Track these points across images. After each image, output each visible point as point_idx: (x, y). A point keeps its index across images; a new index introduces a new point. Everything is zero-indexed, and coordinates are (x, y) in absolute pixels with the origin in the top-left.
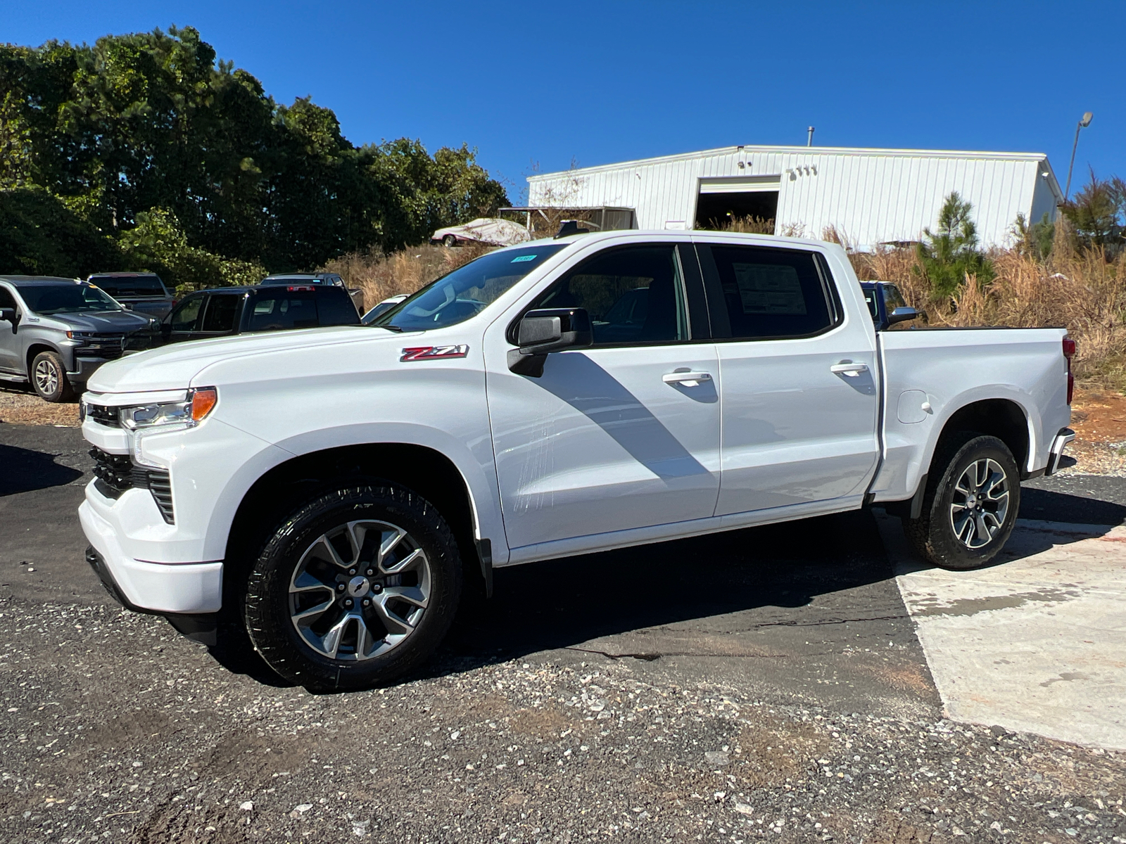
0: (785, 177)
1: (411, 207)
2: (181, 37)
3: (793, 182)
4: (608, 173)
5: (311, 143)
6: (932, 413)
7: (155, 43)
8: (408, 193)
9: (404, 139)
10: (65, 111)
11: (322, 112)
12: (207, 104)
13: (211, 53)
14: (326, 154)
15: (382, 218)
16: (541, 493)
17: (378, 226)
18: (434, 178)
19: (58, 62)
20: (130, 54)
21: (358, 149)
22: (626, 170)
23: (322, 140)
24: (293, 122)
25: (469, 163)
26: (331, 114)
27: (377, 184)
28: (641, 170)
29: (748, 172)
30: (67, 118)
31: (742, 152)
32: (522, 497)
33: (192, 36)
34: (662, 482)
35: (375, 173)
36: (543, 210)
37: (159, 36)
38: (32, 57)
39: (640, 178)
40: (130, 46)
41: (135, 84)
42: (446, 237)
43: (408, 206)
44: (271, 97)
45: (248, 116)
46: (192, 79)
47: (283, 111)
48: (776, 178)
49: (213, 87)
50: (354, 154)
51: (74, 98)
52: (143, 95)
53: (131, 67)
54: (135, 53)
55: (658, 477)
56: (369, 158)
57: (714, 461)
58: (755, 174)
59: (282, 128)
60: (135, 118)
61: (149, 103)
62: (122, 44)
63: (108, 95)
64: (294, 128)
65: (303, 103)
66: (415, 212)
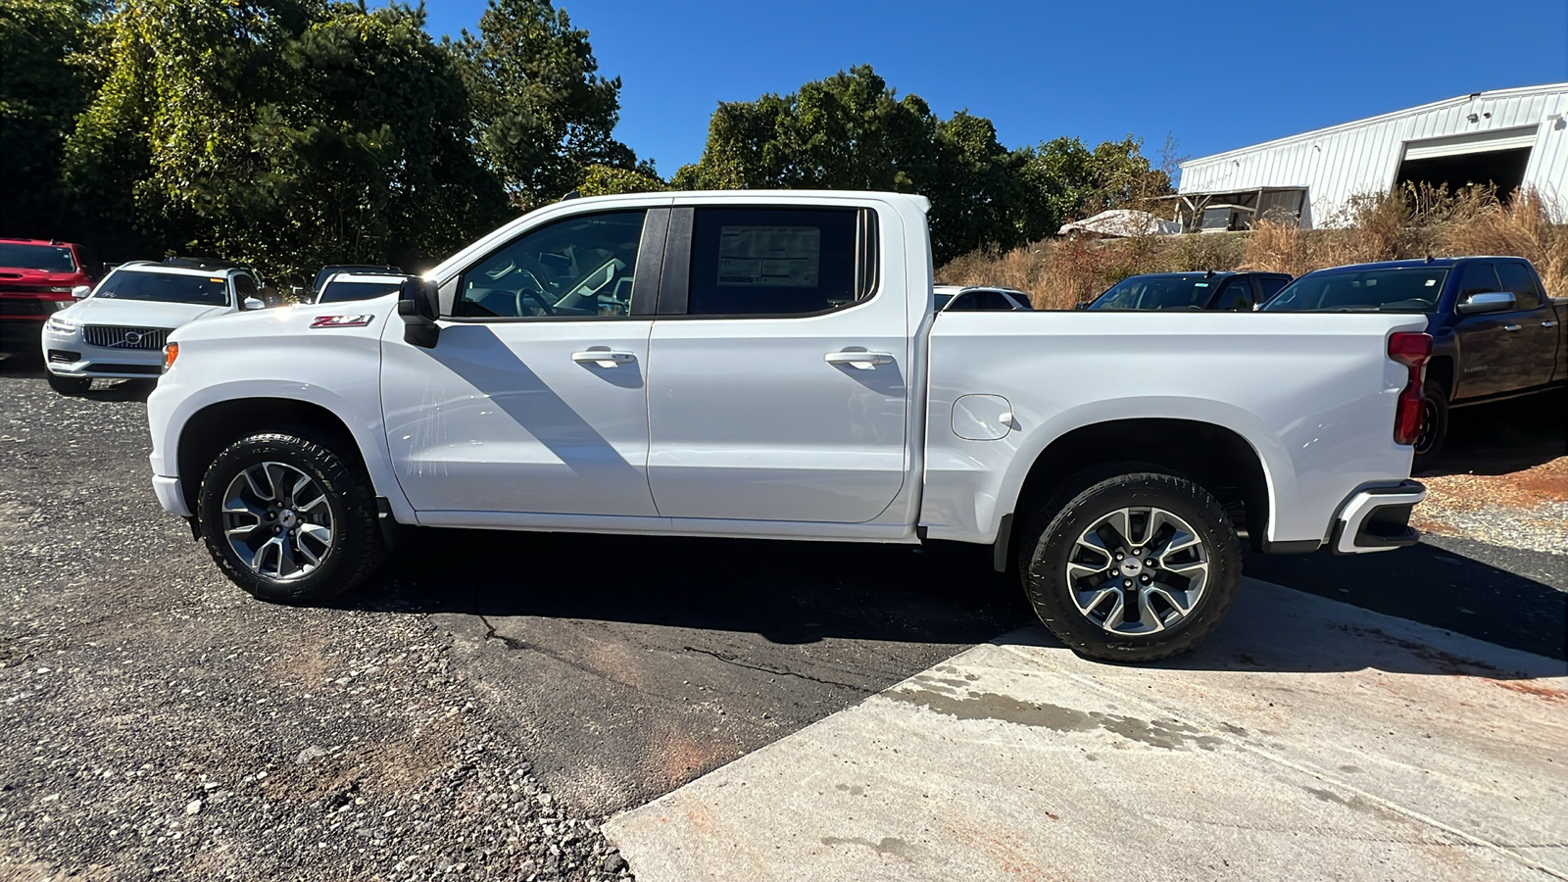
0: (1546, 126)
1: (1057, 204)
2: (858, 75)
3: (1559, 132)
4: (1279, 148)
5: (962, 151)
6: (1019, 429)
7: (839, 83)
8: (1058, 190)
9: (1062, 139)
10: (768, 149)
11: (980, 122)
12: (873, 129)
13: (882, 84)
14: (976, 160)
15: (1024, 217)
16: (433, 462)
17: (1019, 225)
18: (1089, 174)
19: (767, 111)
20: (816, 96)
21: (1010, 155)
22: (1302, 143)
23: (973, 149)
24: (948, 135)
25: (1132, 154)
26: (989, 123)
27: (1025, 184)
28: (1323, 141)
29: (1483, 126)
30: (769, 154)
31: (1478, 101)
32: (414, 462)
33: (867, 71)
34: (568, 468)
35: (1023, 175)
36: (1189, 198)
37: (841, 77)
38: (750, 109)
39: (1319, 150)
40: (817, 89)
41: (817, 120)
42: (1071, 231)
43: (1053, 204)
44: (935, 115)
45: (909, 134)
46: (863, 108)
47: (943, 126)
48: (1532, 129)
49: (878, 113)
50: (1005, 159)
51: (775, 138)
52: (822, 128)
53: (816, 106)
54: (820, 94)
55: (562, 462)
56: (1021, 161)
57: (633, 454)
58: (1495, 127)
59: (939, 142)
60: (815, 147)
61: (826, 134)
62: (812, 89)
63: (797, 132)
64: (949, 140)
65: (961, 116)
66: (1060, 210)
